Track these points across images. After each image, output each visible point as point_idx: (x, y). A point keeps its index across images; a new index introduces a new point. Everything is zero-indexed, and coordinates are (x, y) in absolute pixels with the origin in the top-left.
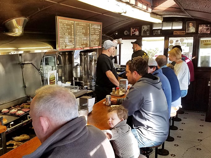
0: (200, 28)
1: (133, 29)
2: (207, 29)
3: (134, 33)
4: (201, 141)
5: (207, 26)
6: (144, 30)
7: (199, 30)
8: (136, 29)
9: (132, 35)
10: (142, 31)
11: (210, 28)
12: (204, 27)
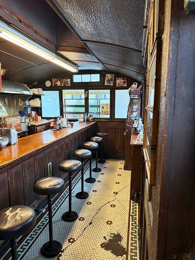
0: (118, 81)
1: (55, 79)
2: (124, 82)
3: (56, 83)
4: (116, 194)
5: (123, 79)
6: (107, 78)
7: (117, 83)
8: (58, 80)
9: (54, 85)
10: (106, 80)
11: (126, 82)
12: (121, 80)
